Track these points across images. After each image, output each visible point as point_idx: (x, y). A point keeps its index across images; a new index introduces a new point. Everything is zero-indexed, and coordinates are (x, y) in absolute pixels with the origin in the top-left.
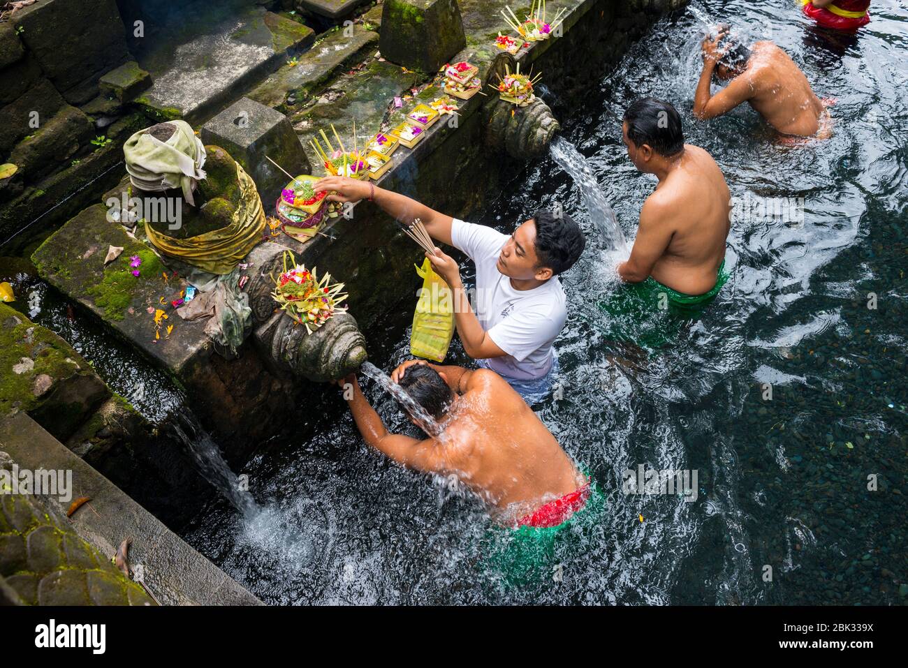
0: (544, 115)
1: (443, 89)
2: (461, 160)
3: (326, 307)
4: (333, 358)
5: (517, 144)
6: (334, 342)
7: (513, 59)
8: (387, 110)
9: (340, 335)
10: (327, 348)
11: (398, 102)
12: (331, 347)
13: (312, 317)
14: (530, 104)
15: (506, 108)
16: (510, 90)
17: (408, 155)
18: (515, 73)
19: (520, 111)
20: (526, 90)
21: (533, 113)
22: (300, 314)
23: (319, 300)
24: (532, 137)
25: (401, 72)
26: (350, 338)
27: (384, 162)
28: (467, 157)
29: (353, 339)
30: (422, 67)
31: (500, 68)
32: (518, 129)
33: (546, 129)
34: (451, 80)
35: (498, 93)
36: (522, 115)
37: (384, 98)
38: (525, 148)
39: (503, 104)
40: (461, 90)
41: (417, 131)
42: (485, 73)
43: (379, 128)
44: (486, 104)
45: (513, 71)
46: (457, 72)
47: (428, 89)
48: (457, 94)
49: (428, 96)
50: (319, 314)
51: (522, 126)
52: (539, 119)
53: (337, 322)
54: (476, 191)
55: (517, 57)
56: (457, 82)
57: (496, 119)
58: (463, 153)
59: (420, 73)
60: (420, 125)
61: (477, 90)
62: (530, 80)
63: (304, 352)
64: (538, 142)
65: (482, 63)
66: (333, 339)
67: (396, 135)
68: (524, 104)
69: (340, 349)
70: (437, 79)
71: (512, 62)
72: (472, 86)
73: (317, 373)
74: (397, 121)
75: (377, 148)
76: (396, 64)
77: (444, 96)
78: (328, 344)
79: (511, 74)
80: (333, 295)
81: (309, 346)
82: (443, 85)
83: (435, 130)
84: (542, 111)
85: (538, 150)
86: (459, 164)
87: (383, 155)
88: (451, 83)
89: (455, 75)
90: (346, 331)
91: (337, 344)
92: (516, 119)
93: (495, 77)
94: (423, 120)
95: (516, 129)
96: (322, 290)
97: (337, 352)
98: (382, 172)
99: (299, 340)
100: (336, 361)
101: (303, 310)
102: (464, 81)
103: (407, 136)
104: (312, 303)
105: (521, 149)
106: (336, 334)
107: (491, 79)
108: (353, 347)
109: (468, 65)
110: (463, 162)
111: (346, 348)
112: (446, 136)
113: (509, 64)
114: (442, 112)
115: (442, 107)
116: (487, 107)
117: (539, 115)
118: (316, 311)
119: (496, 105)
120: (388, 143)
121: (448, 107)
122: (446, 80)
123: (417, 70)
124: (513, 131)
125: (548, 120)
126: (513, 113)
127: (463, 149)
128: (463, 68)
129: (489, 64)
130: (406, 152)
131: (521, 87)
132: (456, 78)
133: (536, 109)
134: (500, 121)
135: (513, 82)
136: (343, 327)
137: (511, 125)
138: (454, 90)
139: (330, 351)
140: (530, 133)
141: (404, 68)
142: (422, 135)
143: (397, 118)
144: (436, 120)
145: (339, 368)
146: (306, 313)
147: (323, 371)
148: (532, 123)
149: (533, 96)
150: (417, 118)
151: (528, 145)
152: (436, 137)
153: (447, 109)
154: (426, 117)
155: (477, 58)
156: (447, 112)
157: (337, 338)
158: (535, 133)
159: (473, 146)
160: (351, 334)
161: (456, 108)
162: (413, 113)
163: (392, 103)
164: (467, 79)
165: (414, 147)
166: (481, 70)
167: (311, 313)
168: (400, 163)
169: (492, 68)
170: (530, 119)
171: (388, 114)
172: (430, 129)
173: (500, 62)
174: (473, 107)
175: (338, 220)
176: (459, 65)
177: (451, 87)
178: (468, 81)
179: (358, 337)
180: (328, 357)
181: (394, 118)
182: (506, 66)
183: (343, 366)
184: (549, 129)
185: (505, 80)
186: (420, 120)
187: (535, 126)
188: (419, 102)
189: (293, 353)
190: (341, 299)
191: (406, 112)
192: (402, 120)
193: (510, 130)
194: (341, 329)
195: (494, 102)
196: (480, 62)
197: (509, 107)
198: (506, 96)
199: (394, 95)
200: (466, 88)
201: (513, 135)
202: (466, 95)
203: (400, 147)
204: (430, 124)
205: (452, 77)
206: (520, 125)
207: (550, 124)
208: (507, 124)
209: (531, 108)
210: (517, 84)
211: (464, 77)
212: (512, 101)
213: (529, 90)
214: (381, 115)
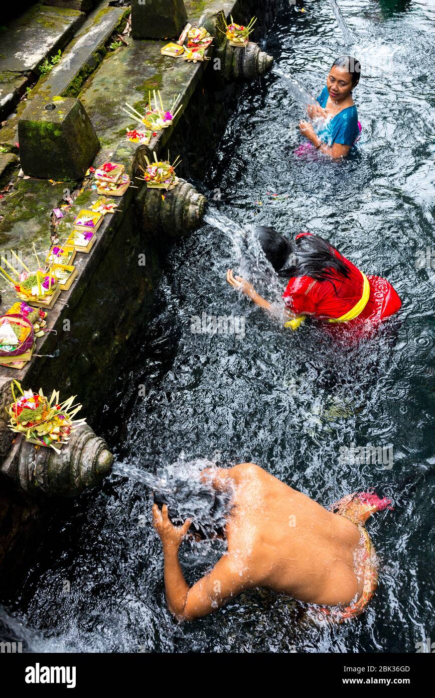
0: (190, 192)
1: (96, 191)
2: (128, 252)
3: (65, 423)
4: (84, 469)
5: (174, 223)
6: (81, 454)
7: (149, 149)
8: (51, 224)
9: (84, 445)
10: (76, 462)
11: (58, 213)
12: (79, 459)
13: (55, 437)
14: (176, 186)
15: (155, 195)
16: (156, 178)
17: (88, 260)
18: (155, 162)
19: (169, 194)
20: (170, 175)
21: (181, 193)
22: (41, 438)
23: (56, 418)
24: (186, 215)
25: (49, 185)
26: (95, 444)
27: (68, 272)
28: (133, 247)
29: (97, 445)
30: (69, 176)
31: (141, 161)
32: (172, 211)
33: (196, 205)
34: (102, 181)
35: (144, 183)
36: (172, 197)
37: (44, 212)
38: (181, 226)
39: (152, 192)
40: (115, 188)
41: (88, 236)
42: (130, 168)
43: (50, 242)
44: (137, 195)
45: (152, 161)
46: (106, 173)
47: (82, 195)
48: (111, 193)
49: (85, 200)
50: (60, 431)
51: (175, 207)
52: (187, 197)
53: (78, 434)
54: (145, 276)
55: (151, 147)
56: (108, 182)
57: (149, 207)
58: (129, 244)
59: (68, 181)
60: (89, 229)
61: (128, 185)
62: (171, 164)
63: (54, 473)
64: (193, 218)
65: (124, 160)
66: (79, 452)
67: (70, 244)
68: (172, 187)
69: (89, 458)
70: (85, 183)
71: (149, 153)
72: (123, 182)
73: (72, 489)
74: (65, 231)
75: (57, 260)
76: (42, 178)
77: (101, 197)
78: (76, 457)
79: (151, 163)
80: (66, 411)
81: (58, 466)
82: (94, 188)
83: (103, 231)
84: (188, 190)
85: (194, 225)
86: (127, 255)
87: (65, 265)
88: (103, 184)
89: (105, 176)
90: (87, 440)
91: (84, 455)
92: (167, 202)
93: (139, 170)
94: (90, 224)
95: (170, 211)
96: (55, 408)
97: (86, 464)
98: (71, 281)
99: (46, 464)
100: (88, 471)
101: (44, 433)
102: (115, 180)
103: (81, 243)
104: (50, 423)
105: (178, 227)
106: (80, 446)
107: (136, 173)
108: (99, 453)
109: (113, 164)
110: (131, 252)
111: (94, 456)
112: (114, 233)
113: (146, 155)
114: (104, 212)
115: (101, 208)
116: (139, 198)
117: (186, 194)
118: (57, 430)
119: (145, 194)
120: (66, 253)
121: (108, 206)
122: (97, 182)
123: (65, 180)
124: (168, 213)
125: (195, 196)
126: (163, 197)
127: (128, 240)
128: (109, 168)
129: (132, 159)
130: (85, 258)
131: (166, 173)
132: (107, 179)
133: (182, 189)
134: (153, 207)
135: (156, 170)
136: (84, 437)
137: (164, 209)
138: (107, 190)
139: (80, 463)
140: (184, 211)
141: (51, 181)
142: (94, 238)
143: (63, 228)
144: (101, 221)
145: (92, 477)
146: (48, 435)
147: (77, 485)
148: (182, 202)
149: (177, 179)
150: (83, 224)
151: (184, 222)
152: (106, 237)
153: (107, 209)
154: (91, 221)
155: (118, 156)
156: (108, 211)
157: (82, 449)
158: (187, 211)
159: (135, 236)
160: (94, 440)
161: (115, 206)
162: (77, 221)
163: (52, 215)
164: (117, 177)
165: (90, 251)
166: (126, 166)
167: (53, 433)
168: (83, 269)
169: (135, 162)
170: (180, 199)
171: (53, 227)
172: (99, 230)
173: (140, 155)
174: (127, 202)
175: (46, 338)
176: (105, 166)
177: (104, 187)
178: (119, 179)
179: (101, 442)
180: (79, 470)
181: (61, 228)
182: (146, 157)
183: (95, 473)
184: (199, 204)
185: (148, 170)
186: (87, 224)
187: (186, 204)
188: (78, 209)
189: (43, 477)
190: (75, 412)
191: (71, 220)
192: (69, 229)
193: (164, 213)
194: (83, 440)
195: (143, 192)
196: (123, 159)
197: (158, 193)
198: (153, 184)
199: (52, 207)
200: (118, 186)
201: (168, 217)
202: (120, 192)
203: (78, 254)
204: (98, 226)
205: (103, 178)
206: (173, 206)
207: (199, 199)
208: (160, 208)
209: (178, 189)
210: (161, 171)
211: (114, 176)
212: (160, 187)
213: (172, 173)
214: (47, 229)
